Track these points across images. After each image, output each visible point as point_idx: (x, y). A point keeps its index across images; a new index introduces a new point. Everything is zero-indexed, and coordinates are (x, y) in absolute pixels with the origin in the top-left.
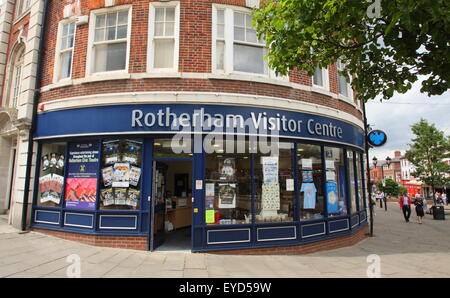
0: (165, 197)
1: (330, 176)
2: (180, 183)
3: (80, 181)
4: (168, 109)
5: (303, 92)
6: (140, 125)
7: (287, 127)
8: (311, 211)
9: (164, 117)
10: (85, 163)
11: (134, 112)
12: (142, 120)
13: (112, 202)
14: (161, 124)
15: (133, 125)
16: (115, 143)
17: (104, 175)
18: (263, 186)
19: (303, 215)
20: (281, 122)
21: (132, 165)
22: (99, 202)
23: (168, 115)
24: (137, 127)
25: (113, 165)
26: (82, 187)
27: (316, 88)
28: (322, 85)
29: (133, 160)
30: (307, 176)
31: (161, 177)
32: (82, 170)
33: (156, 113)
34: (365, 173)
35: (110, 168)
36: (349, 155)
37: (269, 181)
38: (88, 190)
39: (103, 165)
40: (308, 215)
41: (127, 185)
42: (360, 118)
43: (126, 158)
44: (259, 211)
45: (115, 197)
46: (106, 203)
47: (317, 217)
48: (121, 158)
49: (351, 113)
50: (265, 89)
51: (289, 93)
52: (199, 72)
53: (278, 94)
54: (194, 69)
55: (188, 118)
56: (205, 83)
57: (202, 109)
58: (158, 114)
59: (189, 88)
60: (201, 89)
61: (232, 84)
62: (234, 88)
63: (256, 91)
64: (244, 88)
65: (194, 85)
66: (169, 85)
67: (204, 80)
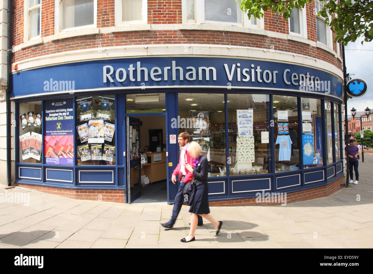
0: (140, 153)
1: (307, 128)
2: (155, 139)
3: (58, 138)
4: (139, 63)
5: (279, 40)
6: (112, 80)
7: (262, 78)
8: (286, 163)
9: (135, 72)
10: (61, 121)
11: (105, 68)
12: (113, 76)
13: (88, 158)
14: (132, 79)
15: (105, 81)
16: (88, 100)
17: (79, 132)
18: (237, 139)
19: (277, 167)
20: (256, 73)
21: (106, 121)
22: (77, 158)
23: (139, 69)
24: (108, 83)
25: (87, 122)
26: (60, 144)
27: (293, 36)
28: (299, 33)
29: (107, 116)
30: (283, 128)
31: (135, 132)
32: (59, 127)
33: (127, 68)
34: (343, 124)
35: (85, 125)
36: (327, 106)
37: (243, 134)
38: (66, 147)
39: (78, 122)
40: (283, 167)
41: (102, 141)
42: (339, 67)
43: (100, 115)
44: (234, 164)
45: (92, 153)
46: (84, 159)
47: (293, 168)
48: (95, 115)
49: (329, 62)
50: (238, 38)
51: (264, 42)
52: (169, 23)
53: (252, 44)
54: (163, 20)
55: (160, 72)
56: (176, 35)
57: (174, 63)
58: (129, 69)
59: (159, 41)
60: (172, 42)
61: (203, 34)
62: (206, 39)
63: (229, 42)
64: (217, 38)
65: (165, 37)
66: (139, 38)
67: (175, 31)
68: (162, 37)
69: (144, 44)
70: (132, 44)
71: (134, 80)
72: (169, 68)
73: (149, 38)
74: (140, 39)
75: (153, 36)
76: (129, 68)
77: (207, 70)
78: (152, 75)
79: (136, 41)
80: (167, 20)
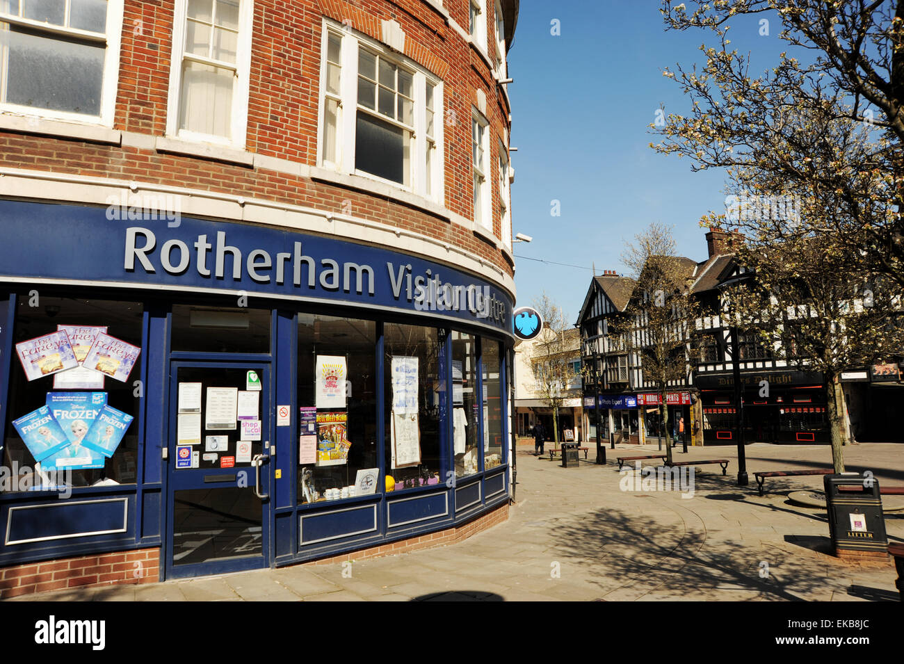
4: (221, 236)
6: (148, 266)
9: (211, 252)
11: (131, 232)
12: (153, 255)
14: (203, 269)
15: (129, 264)
23: (221, 248)
24: (138, 272)
27: (479, 226)
33: (191, 241)
50: (409, 216)
51: (445, 231)
52: (291, 159)
53: (428, 230)
54: (280, 150)
55: (268, 263)
56: (304, 186)
57: (298, 245)
58: (196, 245)
59: (268, 192)
60: (296, 200)
61: (354, 196)
62: (358, 207)
63: (394, 219)
64: (376, 209)
65: (280, 187)
66: (225, 178)
67: (301, 179)
68: (274, 187)
69: (235, 193)
70: (207, 187)
71: (207, 273)
72: (288, 255)
73: (246, 181)
74: (226, 181)
75: (256, 180)
76: (196, 243)
77: (359, 269)
78: (251, 265)
79: (217, 184)
80: (287, 152)
